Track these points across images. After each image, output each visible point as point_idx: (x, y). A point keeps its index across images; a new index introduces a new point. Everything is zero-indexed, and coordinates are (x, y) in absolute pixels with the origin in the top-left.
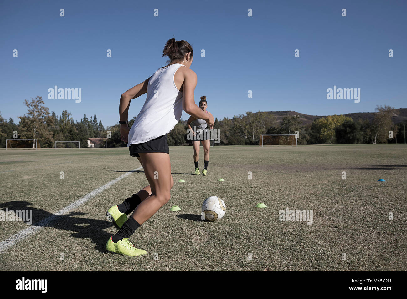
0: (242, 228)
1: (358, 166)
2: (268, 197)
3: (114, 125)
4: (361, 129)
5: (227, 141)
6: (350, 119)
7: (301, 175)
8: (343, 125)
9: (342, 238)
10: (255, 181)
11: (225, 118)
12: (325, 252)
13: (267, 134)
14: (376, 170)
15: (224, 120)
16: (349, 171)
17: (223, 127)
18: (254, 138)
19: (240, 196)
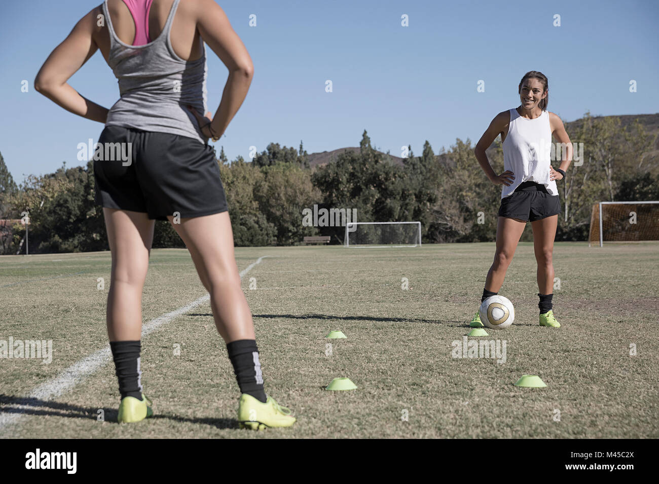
3: (54, 171)
5: (469, 225)
11: (460, 143)
13: (617, 198)
15: (455, 151)
17: (453, 177)
18: (569, 213)
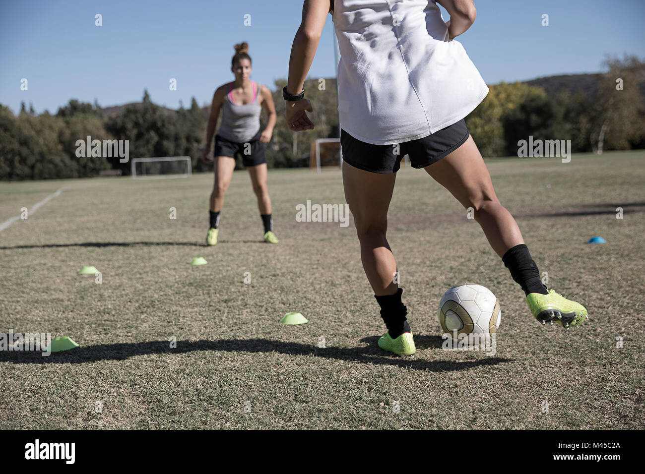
0: (237, 379)
1: (548, 209)
2: (315, 298)
4: (567, 117)
6: (539, 92)
7: (407, 237)
8: (523, 108)
9: (481, 383)
10: (288, 258)
12: (434, 419)
14: (589, 218)
16: (524, 223)
18: (297, 148)
19: (243, 299)
